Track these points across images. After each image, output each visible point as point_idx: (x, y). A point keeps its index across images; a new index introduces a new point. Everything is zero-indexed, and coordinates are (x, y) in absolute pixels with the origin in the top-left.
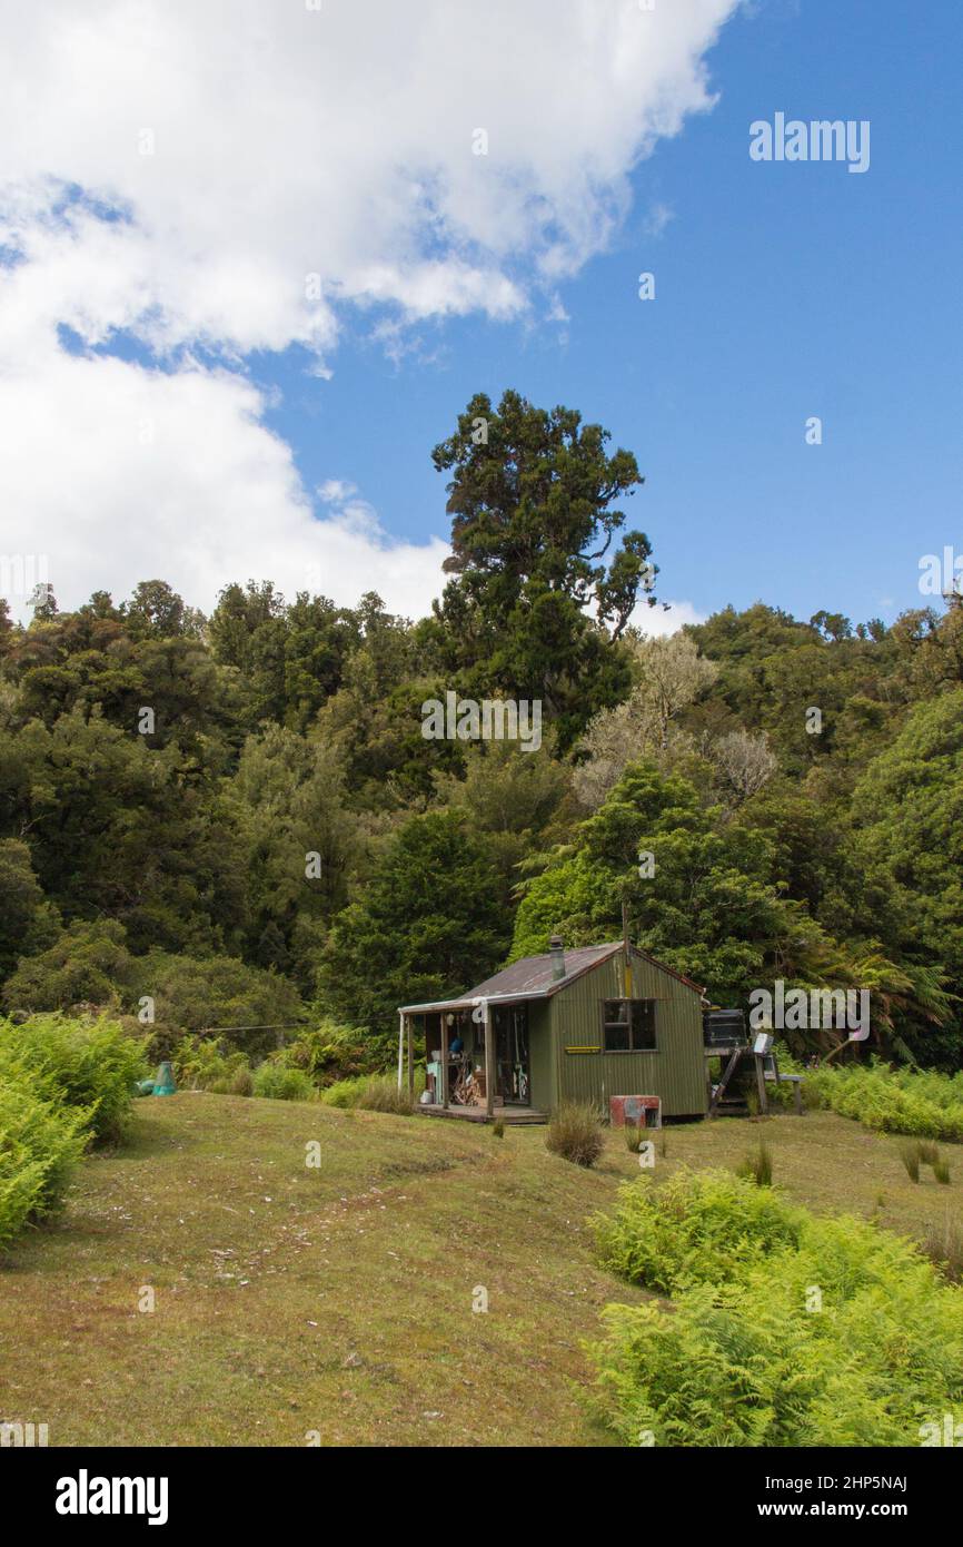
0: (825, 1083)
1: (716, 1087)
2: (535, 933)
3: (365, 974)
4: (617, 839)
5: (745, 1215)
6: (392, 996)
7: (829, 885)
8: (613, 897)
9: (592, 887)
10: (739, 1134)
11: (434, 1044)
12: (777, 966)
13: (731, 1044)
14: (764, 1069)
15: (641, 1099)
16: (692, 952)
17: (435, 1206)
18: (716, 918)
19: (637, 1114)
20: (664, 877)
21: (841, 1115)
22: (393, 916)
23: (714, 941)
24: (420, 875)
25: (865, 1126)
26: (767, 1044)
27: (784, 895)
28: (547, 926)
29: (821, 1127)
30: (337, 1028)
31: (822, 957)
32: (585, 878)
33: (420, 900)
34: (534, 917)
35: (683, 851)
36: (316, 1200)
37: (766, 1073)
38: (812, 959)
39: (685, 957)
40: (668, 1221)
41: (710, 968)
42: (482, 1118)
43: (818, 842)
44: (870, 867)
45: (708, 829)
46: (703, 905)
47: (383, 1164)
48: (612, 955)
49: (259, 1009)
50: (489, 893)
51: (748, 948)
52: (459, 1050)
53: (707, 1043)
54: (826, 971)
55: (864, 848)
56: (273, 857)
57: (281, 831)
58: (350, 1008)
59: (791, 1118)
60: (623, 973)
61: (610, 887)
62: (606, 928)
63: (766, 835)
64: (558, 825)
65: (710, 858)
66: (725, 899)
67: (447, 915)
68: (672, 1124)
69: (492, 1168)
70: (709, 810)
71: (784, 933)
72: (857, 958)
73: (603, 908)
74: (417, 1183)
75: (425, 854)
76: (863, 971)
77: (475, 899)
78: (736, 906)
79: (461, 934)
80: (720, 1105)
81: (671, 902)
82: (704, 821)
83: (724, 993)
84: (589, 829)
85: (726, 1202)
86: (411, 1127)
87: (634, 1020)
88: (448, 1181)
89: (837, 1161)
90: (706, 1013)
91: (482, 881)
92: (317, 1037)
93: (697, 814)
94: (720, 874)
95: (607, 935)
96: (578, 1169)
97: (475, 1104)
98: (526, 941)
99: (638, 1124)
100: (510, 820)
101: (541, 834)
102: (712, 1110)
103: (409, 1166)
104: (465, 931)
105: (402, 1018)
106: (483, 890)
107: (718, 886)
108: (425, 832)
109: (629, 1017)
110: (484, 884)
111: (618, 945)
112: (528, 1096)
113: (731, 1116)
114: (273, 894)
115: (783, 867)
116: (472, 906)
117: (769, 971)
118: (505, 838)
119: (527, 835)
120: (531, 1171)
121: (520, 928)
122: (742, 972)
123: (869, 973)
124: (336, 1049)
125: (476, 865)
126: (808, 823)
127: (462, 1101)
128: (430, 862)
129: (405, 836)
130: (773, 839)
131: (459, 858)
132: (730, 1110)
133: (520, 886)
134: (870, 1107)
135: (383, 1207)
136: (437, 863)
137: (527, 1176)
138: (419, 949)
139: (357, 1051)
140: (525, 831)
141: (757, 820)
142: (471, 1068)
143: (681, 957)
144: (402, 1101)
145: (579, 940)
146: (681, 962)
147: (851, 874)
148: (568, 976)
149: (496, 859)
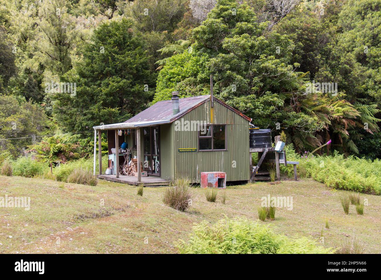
0: (309, 165)
1: (255, 167)
2: (167, 87)
3: (78, 106)
4: (212, 38)
5: (252, 240)
6: (93, 119)
7: (322, 64)
8: (209, 70)
9: (198, 64)
10: (264, 190)
11: (112, 145)
12: (291, 106)
13: (264, 146)
14: (279, 158)
15: (216, 174)
16: (248, 99)
17: (98, 237)
18: (261, 81)
19: (214, 181)
20: (235, 60)
21: (316, 180)
22: (92, 77)
23: (259, 94)
24: (107, 55)
25: (326, 186)
26: (281, 147)
27: (296, 69)
28: (174, 84)
29: (305, 186)
30: (64, 135)
31: (314, 101)
32: (194, 58)
33: (107, 68)
34: (167, 79)
35: (246, 46)
36: (37, 236)
37: (280, 160)
38: (309, 102)
39: (244, 101)
40: (215, 242)
41: (256, 107)
42: (135, 183)
43: (317, 41)
44: (344, 55)
45: (260, 34)
46: (255, 74)
47: (74, 215)
48: (204, 102)
49: (24, 122)
50: (145, 66)
51: (276, 97)
52: (126, 148)
53: (251, 146)
54: (316, 108)
55: (342, 45)
56: (30, 40)
57: (34, 26)
58: (70, 124)
59: (291, 182)
60: (210, 111)
61: (207, 64)
62: (204, 85)
63: (291, 38)
64: (181, 29)
65: (260, 50)
66: (267, 71)
67: (121, 77)
68: (232, 185)
69: (133, 214)
70: (262, 24)
71: (296, 89)
72: (333, 101)
73: (203, 75)
74: (91, 224)
75: (110, 43)
76: (335, 108)
77: (137, 68)
78: (272, 75)
79: (128, 87)
80: (256, 176)
81: (239, 73)
82: (258, 30)
83: (264, 120)
84: (197, 32)
85: (243, 234)
86: (94, 192)
87: (214, 134)
88: (107, 223)
89: (310, 204)
90: (251, 131)
91: (140, 59)
92: (53, 139)
93: (255, 25)
94: (265, 58)
95: (205, 89)
96: (178, 213)
97: (133, 175)
98: (162, 92)
99: (214, 186)
100: (156, 26)
101: (172, 33)
102: (252, 178)
103: (89, 215)
104: (131, 85)
105: (95, 132)
106: (141, 64)
107: (263, 65)
108: (110, 32)
109: (212, 134)
110: (142, 61)
111: (209, 96)
112: (160, 171)
113: (262, 181)
114: (31, 60)
115: (299, 54)
116: (135, 72)
117: (287, 108)
118: (154, 36)
119: (165, 34)
120: (152, 216)
121: (160, 85)
122: (273, 109)
123: (338, 109)
124: (63, 145)
125: (137, 50)
126: (313, 31)
127: (127, 174)
128: (113, 48)
129: (99, 33)
130: (294, 40)
131: (128, 46)
132: (261, 178)
133: (160, 62)
134: (330, 178)
135: (71, 239)
136: (116, 49)
137: (149, 219)
138: (106, 94)
139: (74, 146)
140: (164, 32)
141: (287, 29)
142: (131, 156)
143: (242, 102)
144: (91, 178)
145: (190, 91)
146: (242, 104)
147: (334, 58)
148: (181, 113)
149: (148, 46)
